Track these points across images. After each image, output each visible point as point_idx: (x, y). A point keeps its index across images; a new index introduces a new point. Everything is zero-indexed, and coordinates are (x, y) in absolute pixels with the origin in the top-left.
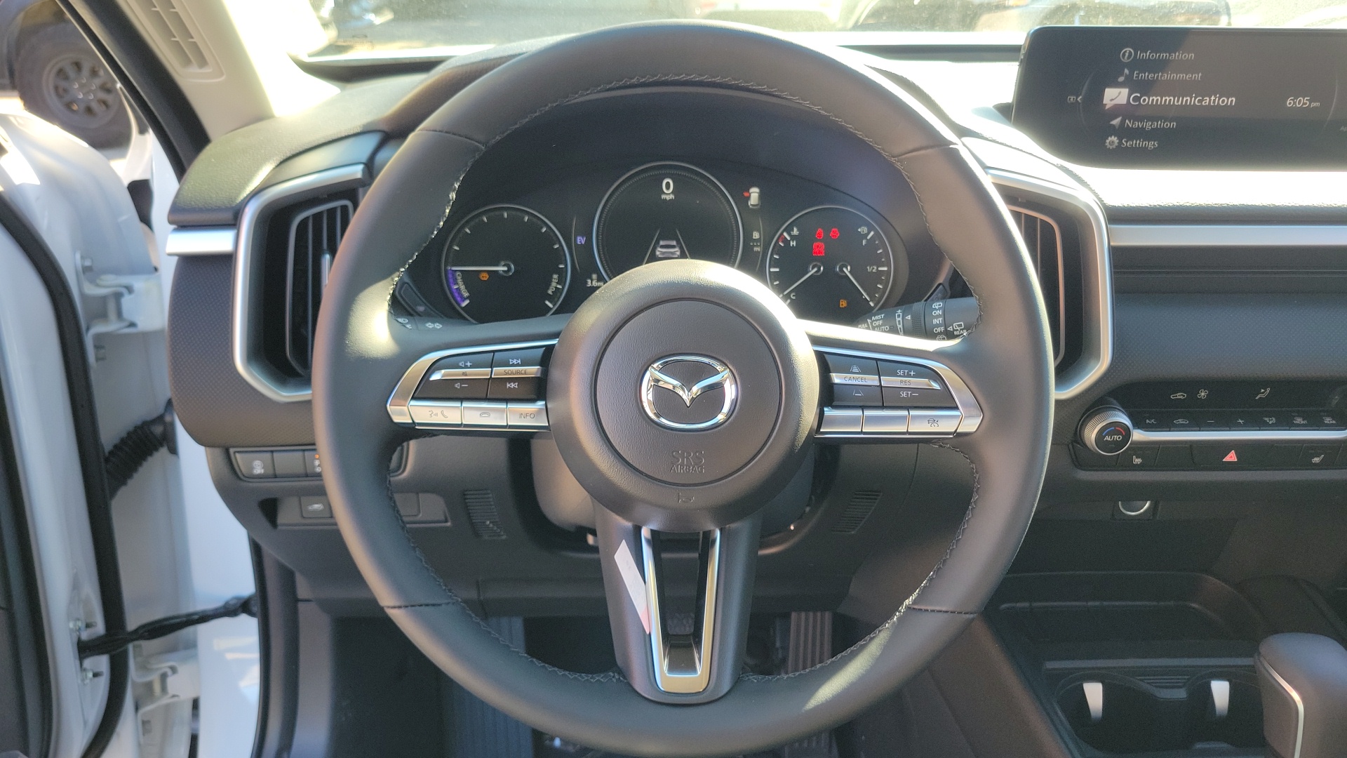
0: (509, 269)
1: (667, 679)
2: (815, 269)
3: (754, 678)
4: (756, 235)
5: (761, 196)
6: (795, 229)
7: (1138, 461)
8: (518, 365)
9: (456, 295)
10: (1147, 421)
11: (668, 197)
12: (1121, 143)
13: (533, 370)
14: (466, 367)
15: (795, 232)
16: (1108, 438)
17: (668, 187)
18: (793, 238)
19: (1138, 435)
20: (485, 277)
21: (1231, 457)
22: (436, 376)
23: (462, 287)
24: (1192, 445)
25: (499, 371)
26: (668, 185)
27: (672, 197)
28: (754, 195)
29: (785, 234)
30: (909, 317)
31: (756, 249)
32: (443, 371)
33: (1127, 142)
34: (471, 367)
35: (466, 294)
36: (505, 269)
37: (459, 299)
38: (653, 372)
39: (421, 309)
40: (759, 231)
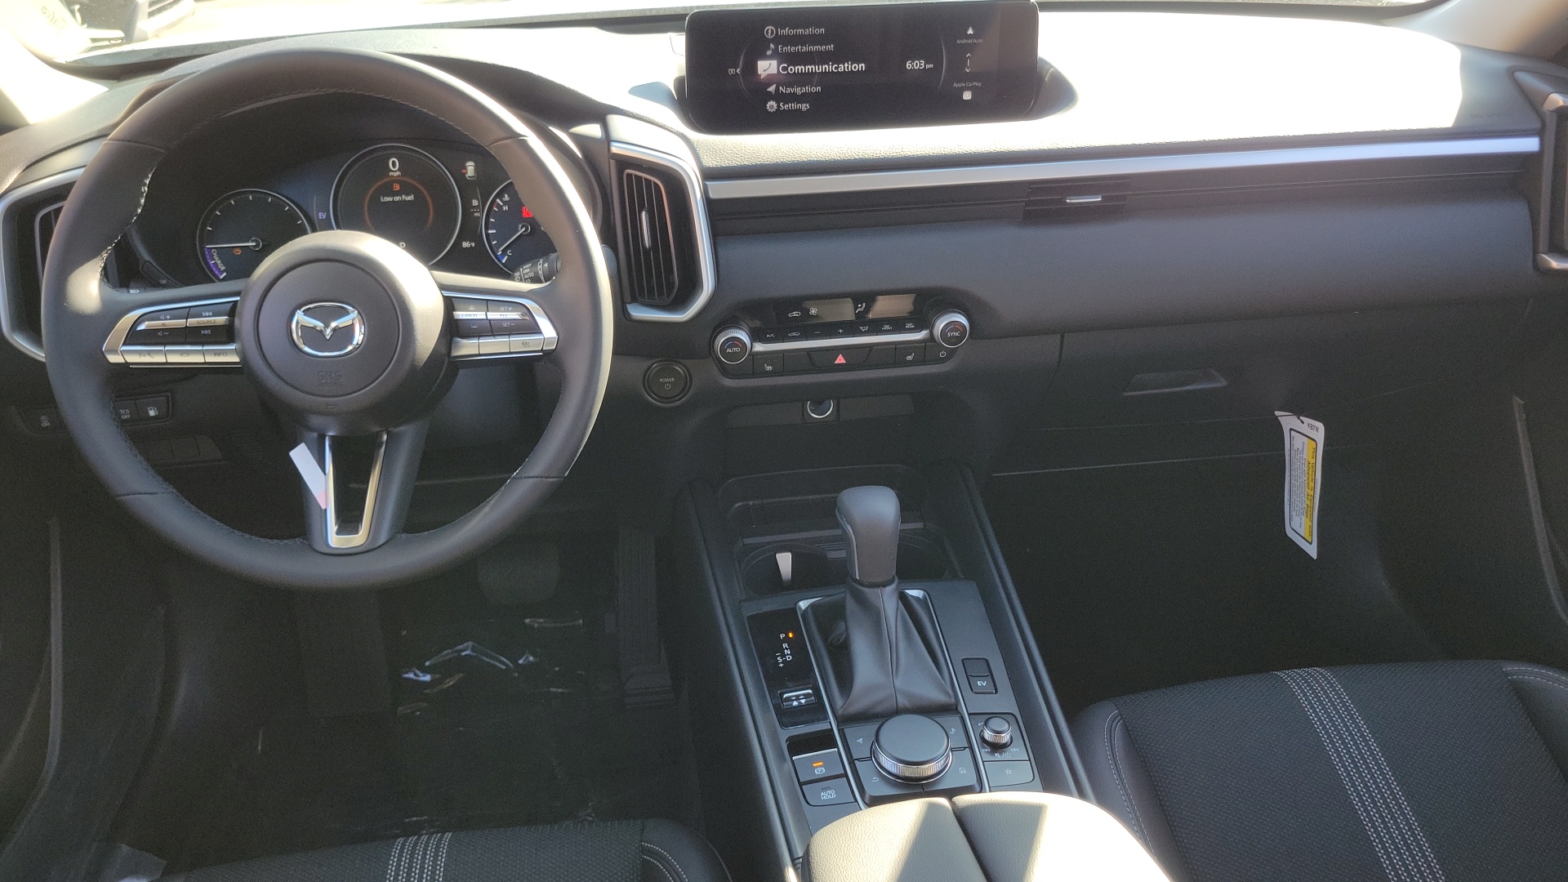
0: (257, 245)
1: (335, 539)
2: (524, 229)
3: (404, 536)
4: (475, 203)
5: (476, 169)
6: (506, 196)
7: (769, 368)
8: (209, 316)
9: (214, 269)
10: (768, 336)
11: (395, 174)
12: (779, 106)
13: (221, 320)
14: (166, 319)
15: (506, 198)
16: (729, 350)
17: (394, 165)
18: (505, 203)
19: (759, 347)
20: (238, 252)
21: (840, 360)
22: (142, 327)
23: (219, 262)
24: (810, 352)
25: (192, 322)
26: (394, 163)
27: (398, 173)
28: (470, 169)
29: (498, 200)
30: (546, 265)
31: (476, 214)
32: (147, 323)
33: (784, 105)
34: (170, 319)
35: (223, 268)
36: (254, 244)
37: (217, 272)
38: (299, 316)
39: (164, 282)
40: (477, 199)
